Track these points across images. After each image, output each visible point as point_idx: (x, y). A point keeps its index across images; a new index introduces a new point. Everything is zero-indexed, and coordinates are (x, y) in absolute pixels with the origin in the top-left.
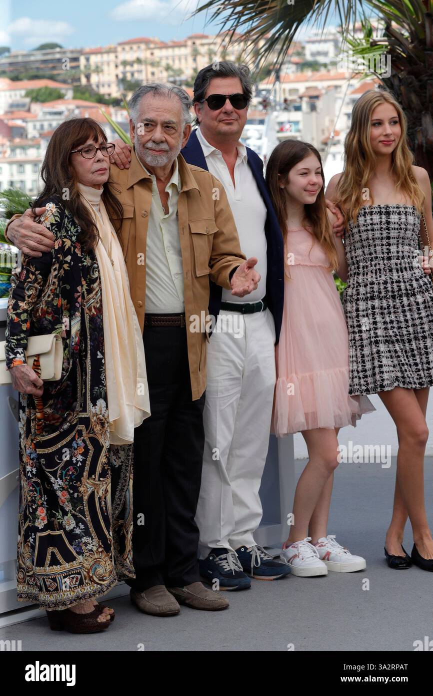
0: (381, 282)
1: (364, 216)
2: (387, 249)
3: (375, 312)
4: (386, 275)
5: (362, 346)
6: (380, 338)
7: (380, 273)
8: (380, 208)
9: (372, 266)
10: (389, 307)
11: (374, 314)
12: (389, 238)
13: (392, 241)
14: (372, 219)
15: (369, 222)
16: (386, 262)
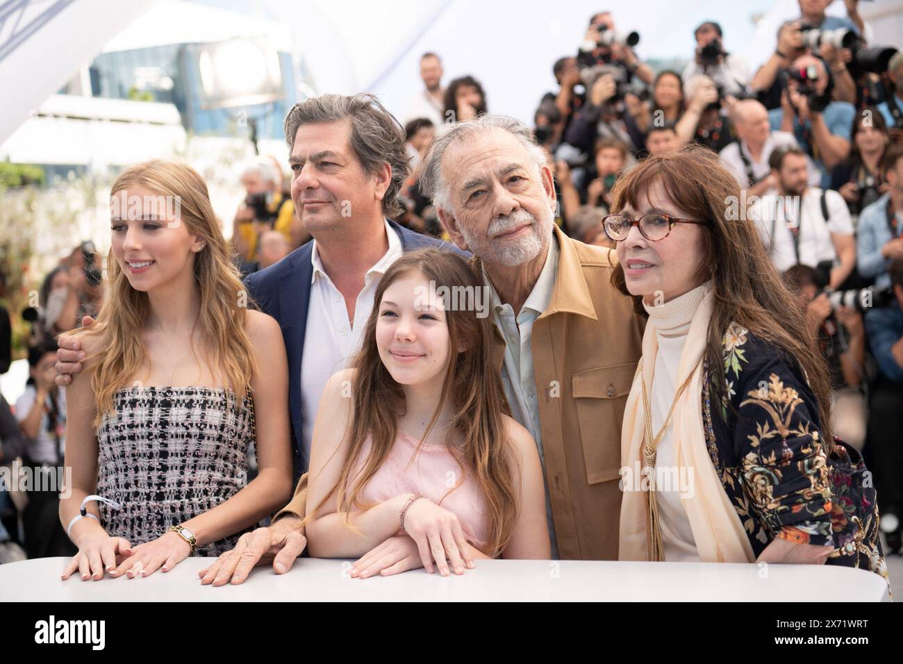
4: (150, 532)
7: (140, 526)
8: (154, 393)
12: (164, 454)
16: (152, 503)
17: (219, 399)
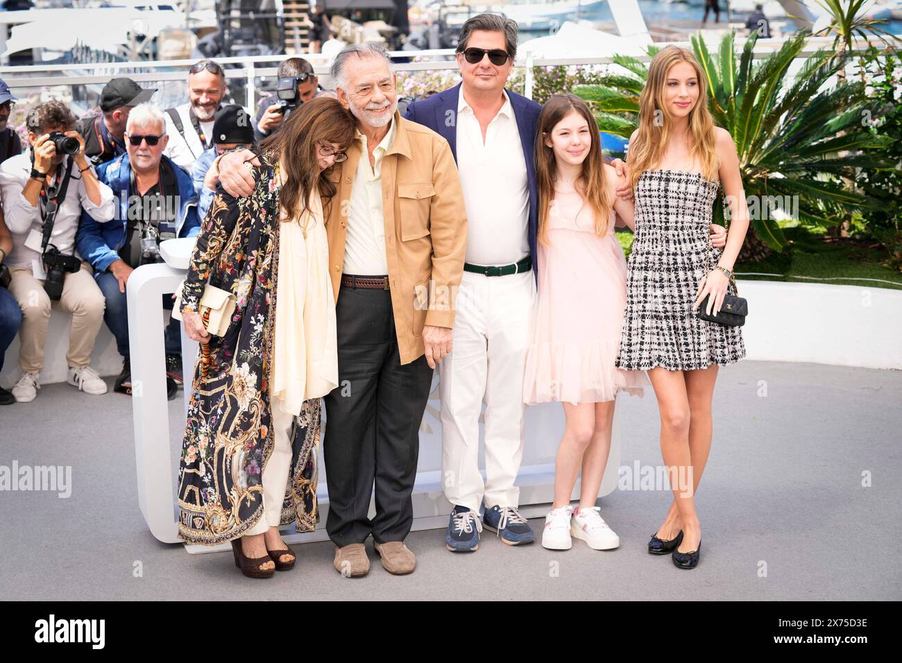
0: (657, 253)
1: (644, 180)
2: (666, 218)
3: (646, 284)
4: (662, 246)
5: (631, 318)
7: (657, 243)
8: (662, 173)
9: (649, 234)
10: (661, 280)
11: (645, 286)
12: (667, 207)
13: (670, 210)
15: (647, 187)
16: (663, 232)
17: (695, 179)
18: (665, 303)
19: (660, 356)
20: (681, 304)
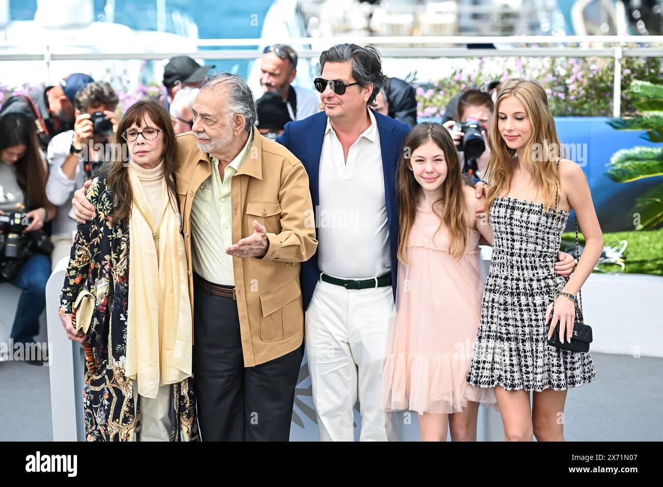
0: (504, 277)
2: (511, 244)
4: (508, 271)
6: (492, 334)
8: (509, 201)
10: (506, 303)
12: (512, 233)
13: (515, 237)
14: (499, 212)
15: (497, 214)
18: (509, 325)
19: (500, 375)
20: (522, 328)
